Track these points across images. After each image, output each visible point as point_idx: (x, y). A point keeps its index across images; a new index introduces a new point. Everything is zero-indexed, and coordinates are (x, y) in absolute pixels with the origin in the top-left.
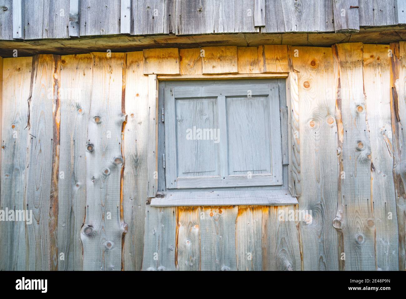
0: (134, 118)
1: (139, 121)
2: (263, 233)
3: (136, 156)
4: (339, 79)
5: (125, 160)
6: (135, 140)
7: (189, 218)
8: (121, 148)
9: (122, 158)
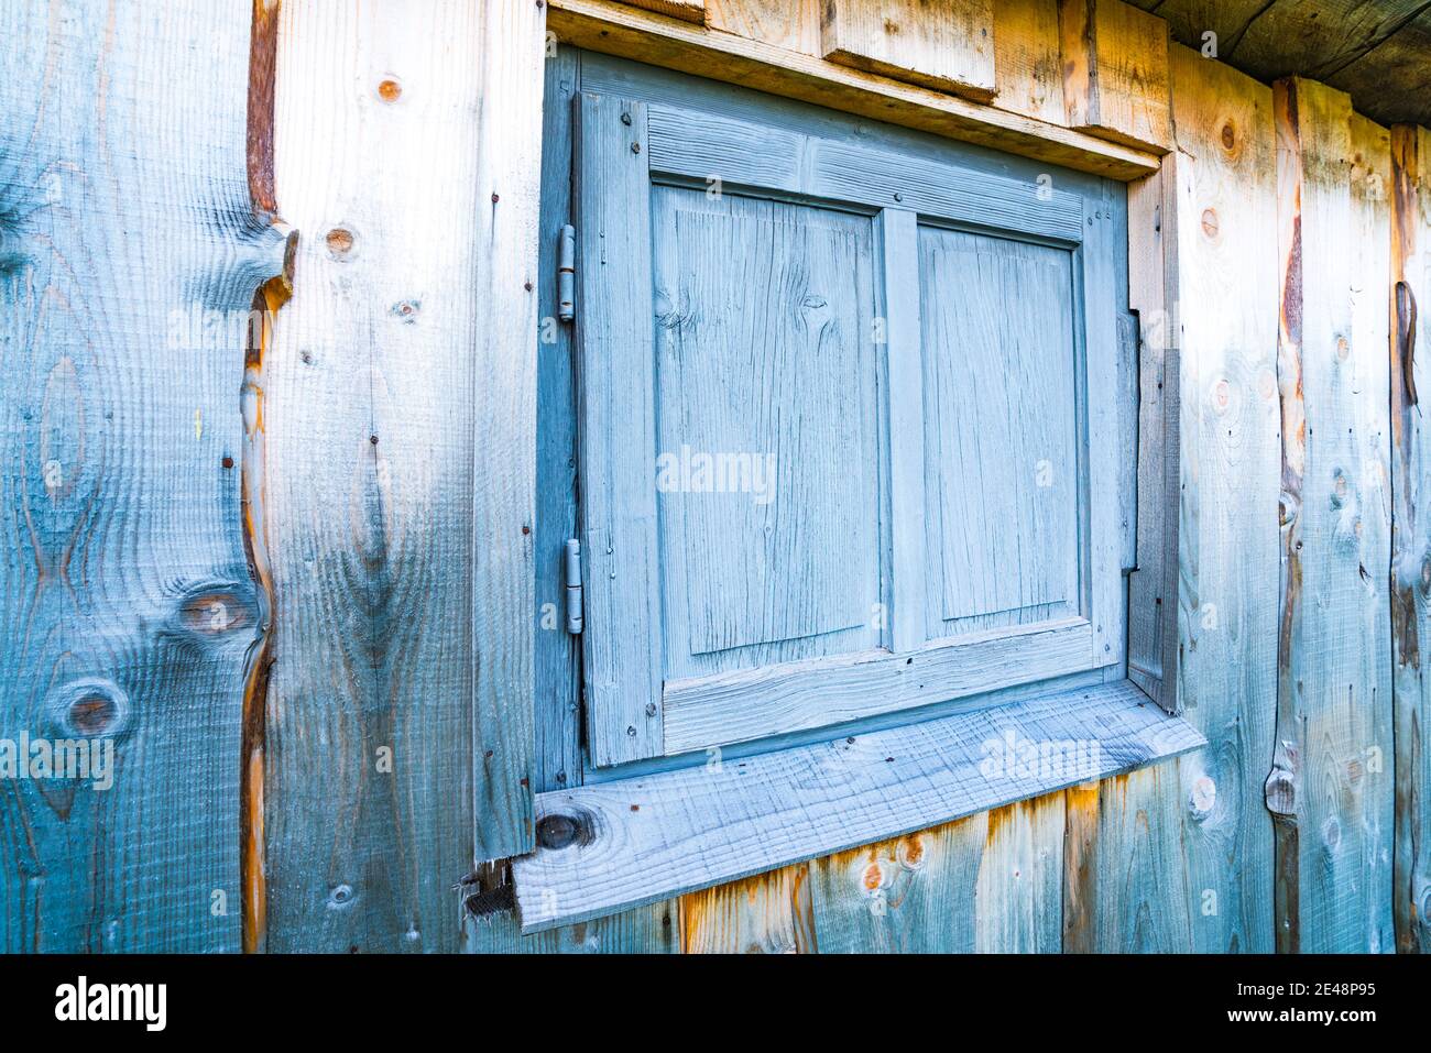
0: (352, 267)
1: (395, 296)
2: (1070, 906)
3: (376, 562)
4: (1298, 222)
5: (274, 601)
6: (367, 442)
7: (744, 924)
8: (244, 504)
9: (251, 586)
